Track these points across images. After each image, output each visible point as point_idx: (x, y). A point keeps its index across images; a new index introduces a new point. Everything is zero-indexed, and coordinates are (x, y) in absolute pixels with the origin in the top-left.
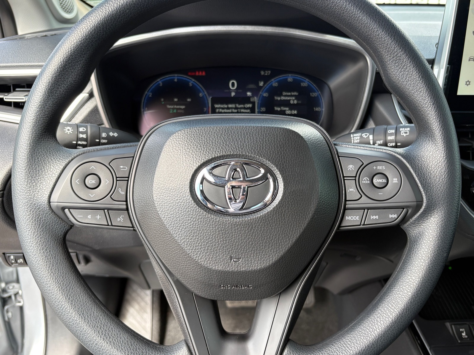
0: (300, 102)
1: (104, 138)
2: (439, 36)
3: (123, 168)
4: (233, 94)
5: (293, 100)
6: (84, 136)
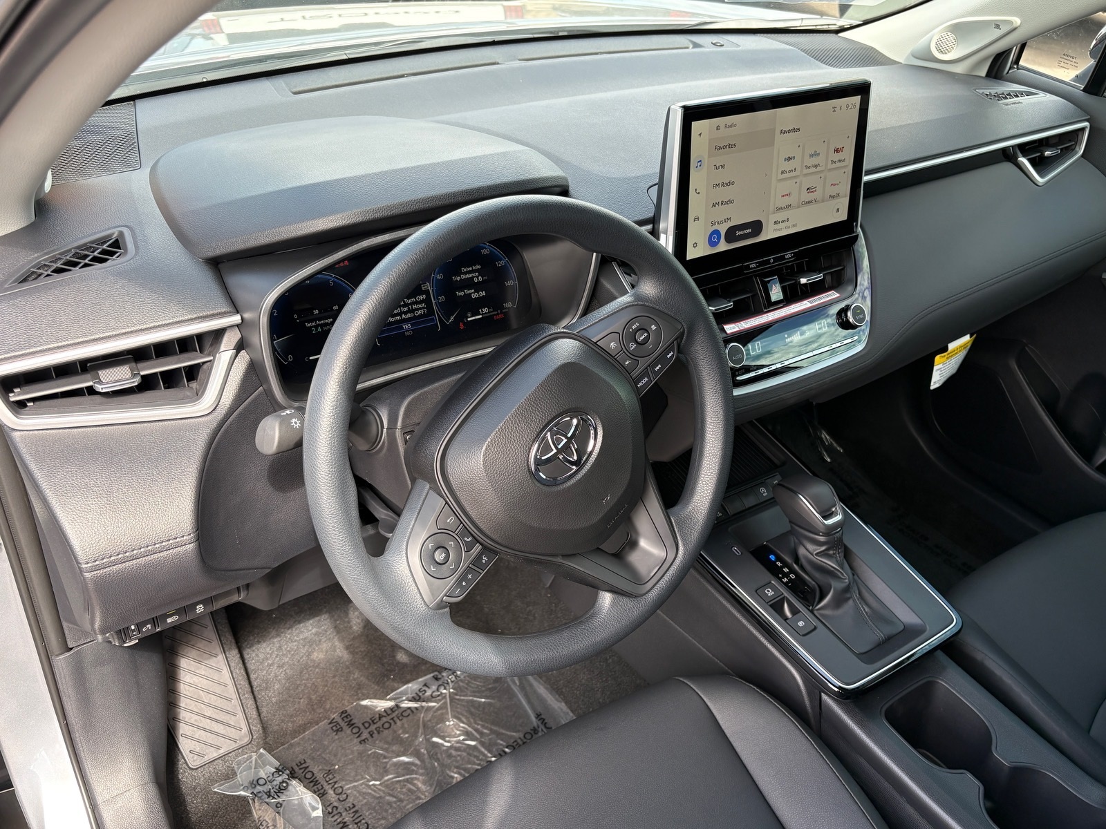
0: (485, 278)
2: (658, 170)
3: (450, 521)
5: (477, 277)
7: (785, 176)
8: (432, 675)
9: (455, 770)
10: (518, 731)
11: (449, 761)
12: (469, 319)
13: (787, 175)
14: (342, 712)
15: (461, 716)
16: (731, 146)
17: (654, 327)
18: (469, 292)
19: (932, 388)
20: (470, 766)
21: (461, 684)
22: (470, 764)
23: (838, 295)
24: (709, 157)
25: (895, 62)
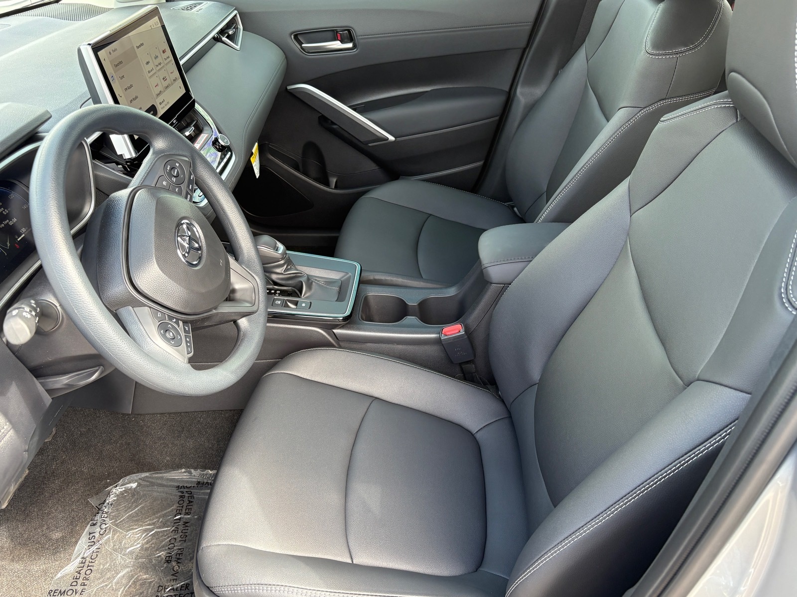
3: (160, 315)
5: (4, 211)
7: (151, 73)
8: (89, 525)
9: (158, 552)
10: (173, 505)
11: (149, 552)
12: (19, 240)
14: (49, 593)
15: (132, 527)
16: (121, 63)
17: (177, 165)
18: (6, 222)
19: (257, 177)
20: (164, 543)
21: (113, 514)
22: (163, 541)
23: (207, 135)
24: (115, 73)
25: (109, 9)
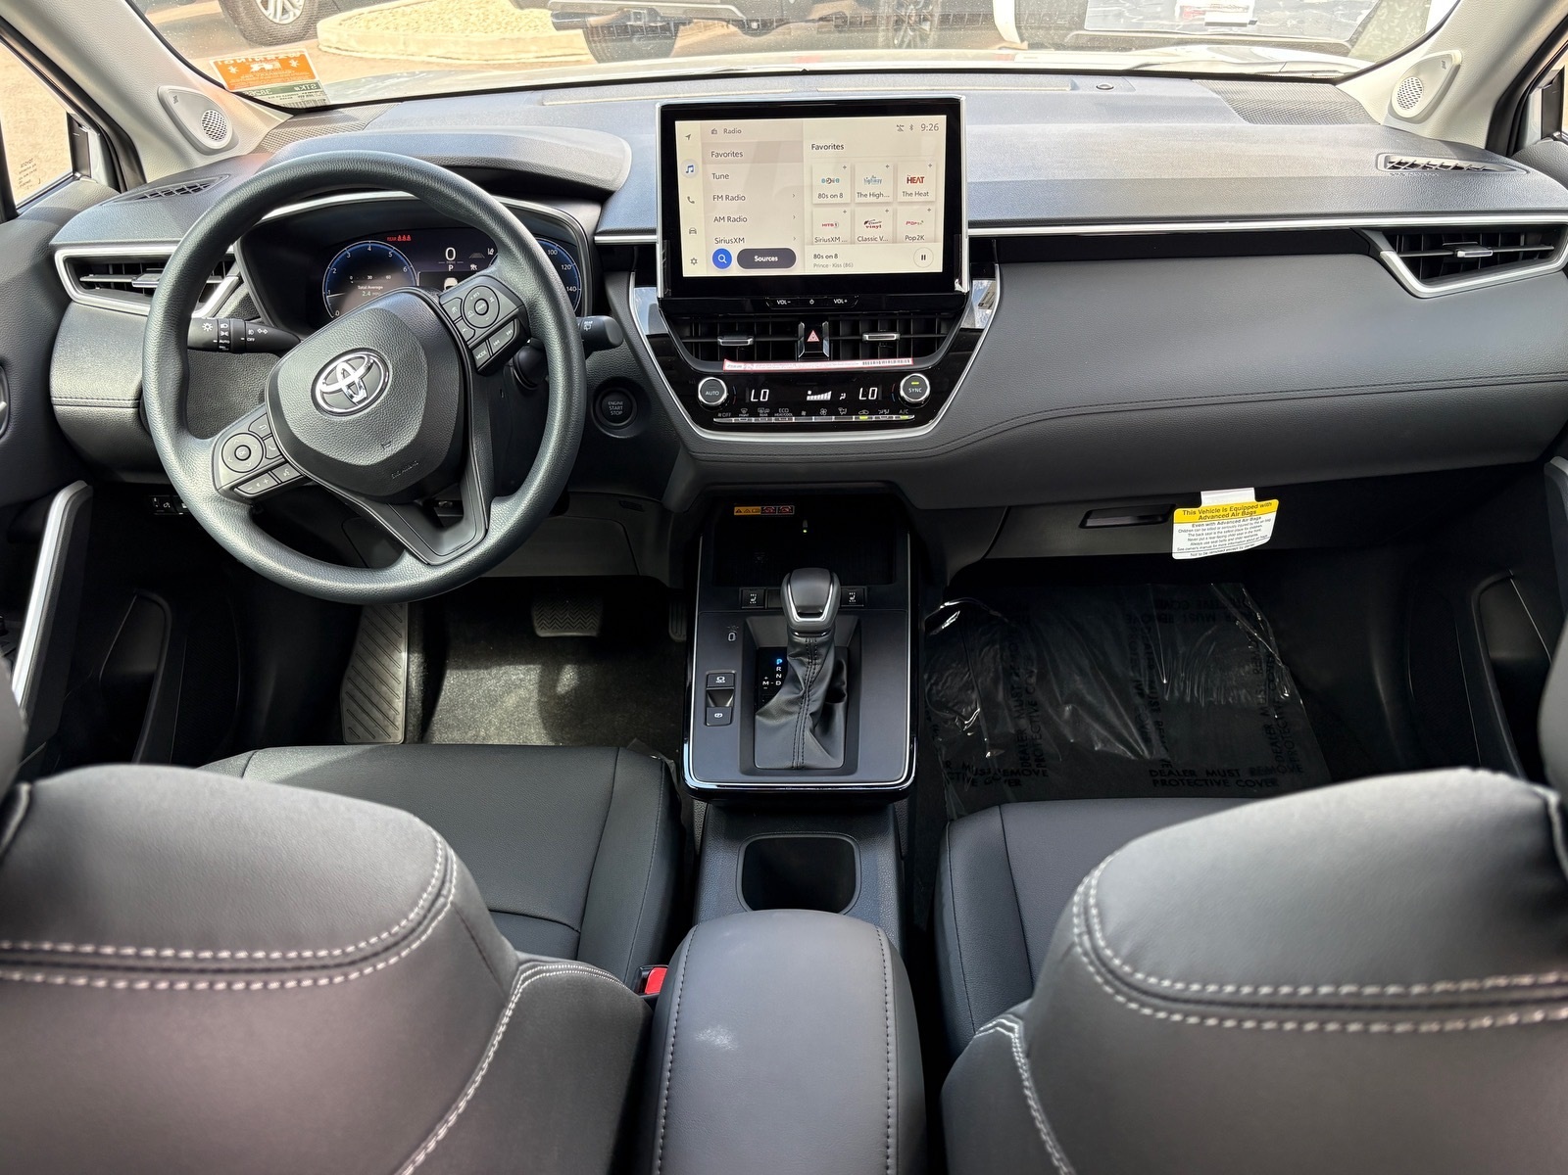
1: (250, 336)
4: (451, 268)
6: (227, 334)
7: (822, 201)
13: (830, 200)
16: (736, 155)
17: (492, 300)
19: (1177, 558)
24: (704, 163)
25: (1372, 122)
